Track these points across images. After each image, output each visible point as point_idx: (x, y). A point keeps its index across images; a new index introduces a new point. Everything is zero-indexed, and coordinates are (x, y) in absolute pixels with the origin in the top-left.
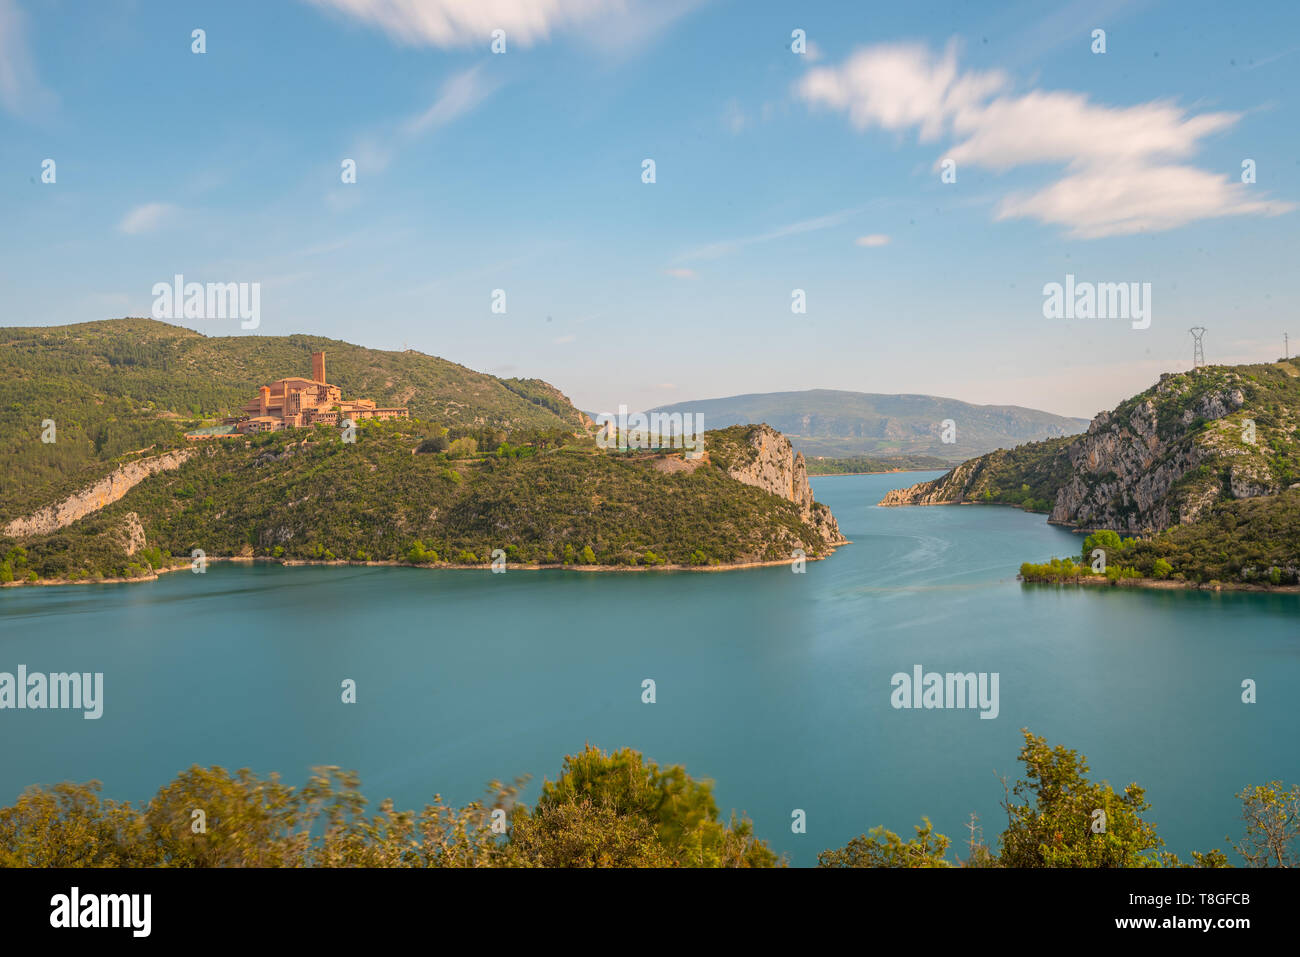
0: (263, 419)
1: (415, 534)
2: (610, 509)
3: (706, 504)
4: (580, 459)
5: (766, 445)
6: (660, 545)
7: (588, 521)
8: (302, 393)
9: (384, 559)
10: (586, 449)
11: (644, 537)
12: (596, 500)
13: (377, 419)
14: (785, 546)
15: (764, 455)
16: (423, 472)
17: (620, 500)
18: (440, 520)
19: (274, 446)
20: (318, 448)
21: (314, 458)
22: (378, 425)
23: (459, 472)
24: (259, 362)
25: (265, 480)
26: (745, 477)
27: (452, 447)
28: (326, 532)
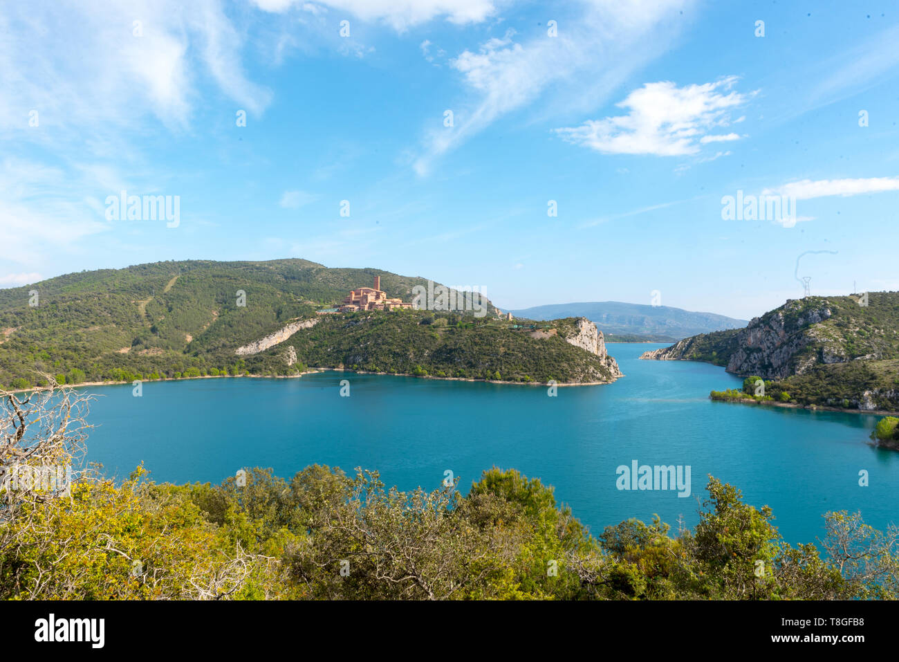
0: (350, 306)
1: (417, 362)
2: (508, 354)
3: (554, 354)
4: (495, 330)
5: (585, 327)
6: (532, 373)
7: (498, 360)
8: (369, 295)
9: (403, 373)
10: (498, 326)
11: (524, 368)
12: (502, 350)
13: (402, 308)
14: (592, 376)
15: (583, 332)
16: (422, 333)
17: (513, 350)
18: (428, 356)
19: (355, 319)
20: (375, 320)
21: (373, 325)
22: (402, 311)
23: (439, 334)
24: (350, 280)
25: (351, 334)
26: (574, 342)
27: (436, 322)
28: (377, 359)
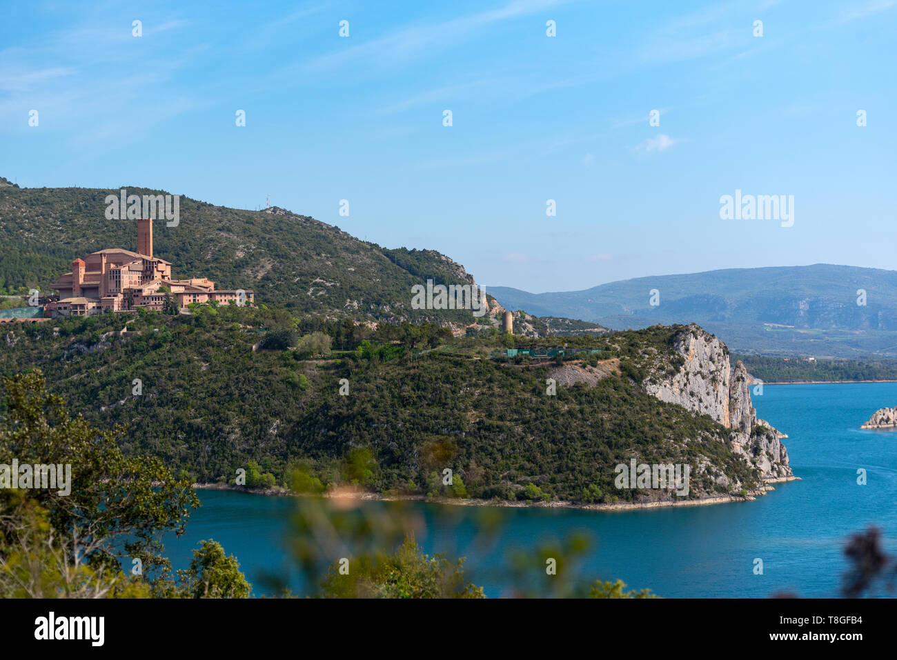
0: (75, 300)
1: (250, 452)
2: (488, 429)
3: (608, 426)
4: (457, 364)
5: (696, 350)
6: (547, 477)
7: (461, 443)
8: (124, 269)
9: (212, 480)
10: (464, 352)
11: (528, 465)
12: (472, 416)
13: (214, 304)
14: (704, 482)
15: (692, 363)
16: (265, 374)
17: (501, 418)
18: (281, 435)
19: (86, 336)
20: (140, 339)
21: (134, 351)
22: (214, 312)
23: (307, 376)
24: (79, 221)
25: (75, 377)
26: (664, 392)
27: (301, 343)
28: (145, 445)
